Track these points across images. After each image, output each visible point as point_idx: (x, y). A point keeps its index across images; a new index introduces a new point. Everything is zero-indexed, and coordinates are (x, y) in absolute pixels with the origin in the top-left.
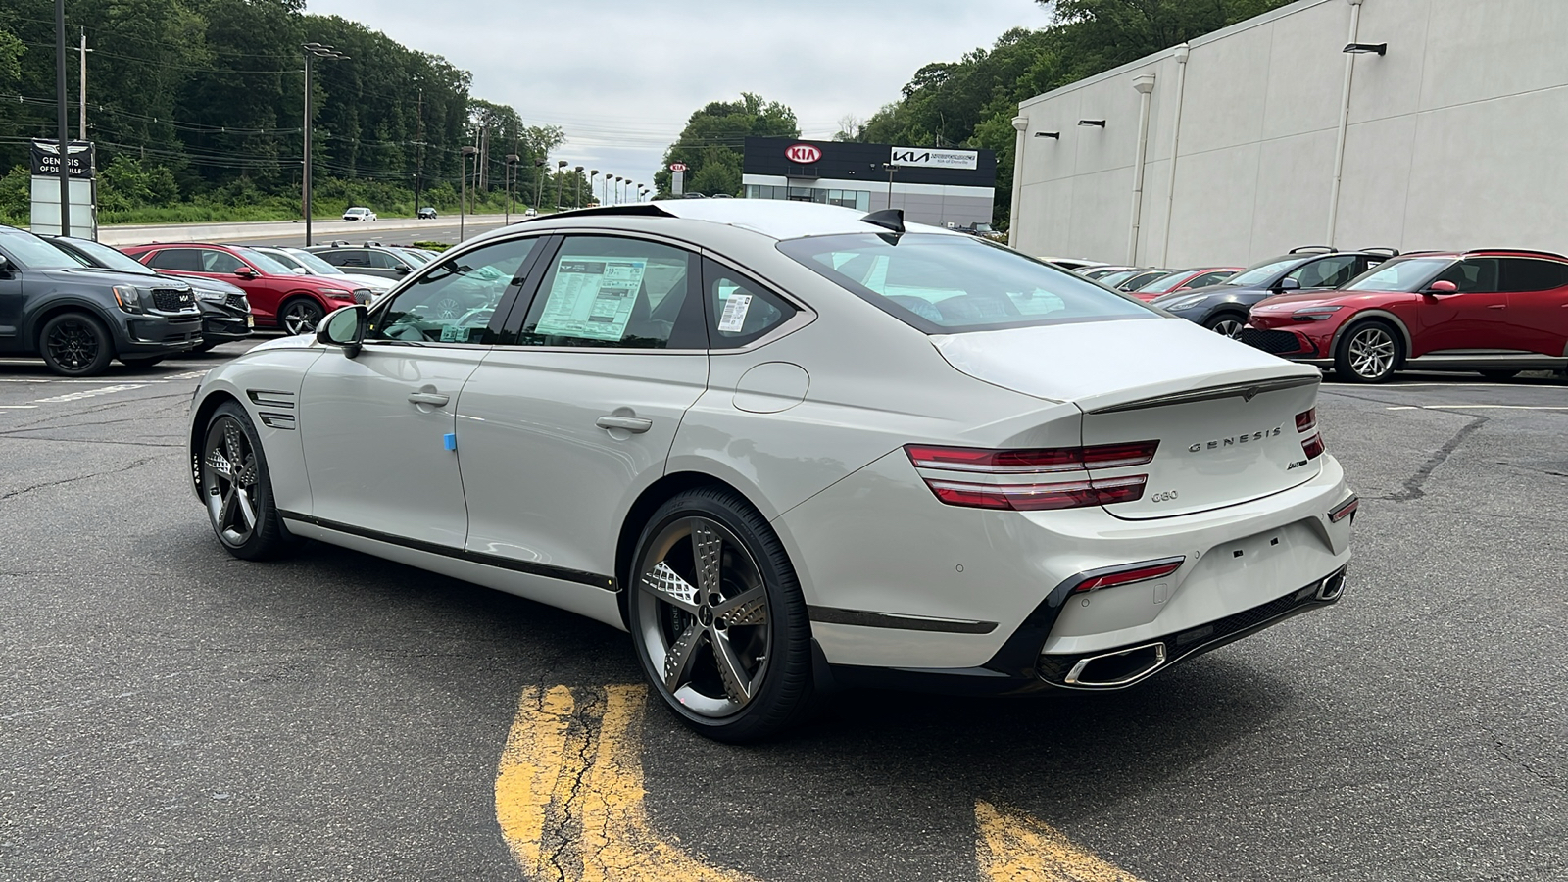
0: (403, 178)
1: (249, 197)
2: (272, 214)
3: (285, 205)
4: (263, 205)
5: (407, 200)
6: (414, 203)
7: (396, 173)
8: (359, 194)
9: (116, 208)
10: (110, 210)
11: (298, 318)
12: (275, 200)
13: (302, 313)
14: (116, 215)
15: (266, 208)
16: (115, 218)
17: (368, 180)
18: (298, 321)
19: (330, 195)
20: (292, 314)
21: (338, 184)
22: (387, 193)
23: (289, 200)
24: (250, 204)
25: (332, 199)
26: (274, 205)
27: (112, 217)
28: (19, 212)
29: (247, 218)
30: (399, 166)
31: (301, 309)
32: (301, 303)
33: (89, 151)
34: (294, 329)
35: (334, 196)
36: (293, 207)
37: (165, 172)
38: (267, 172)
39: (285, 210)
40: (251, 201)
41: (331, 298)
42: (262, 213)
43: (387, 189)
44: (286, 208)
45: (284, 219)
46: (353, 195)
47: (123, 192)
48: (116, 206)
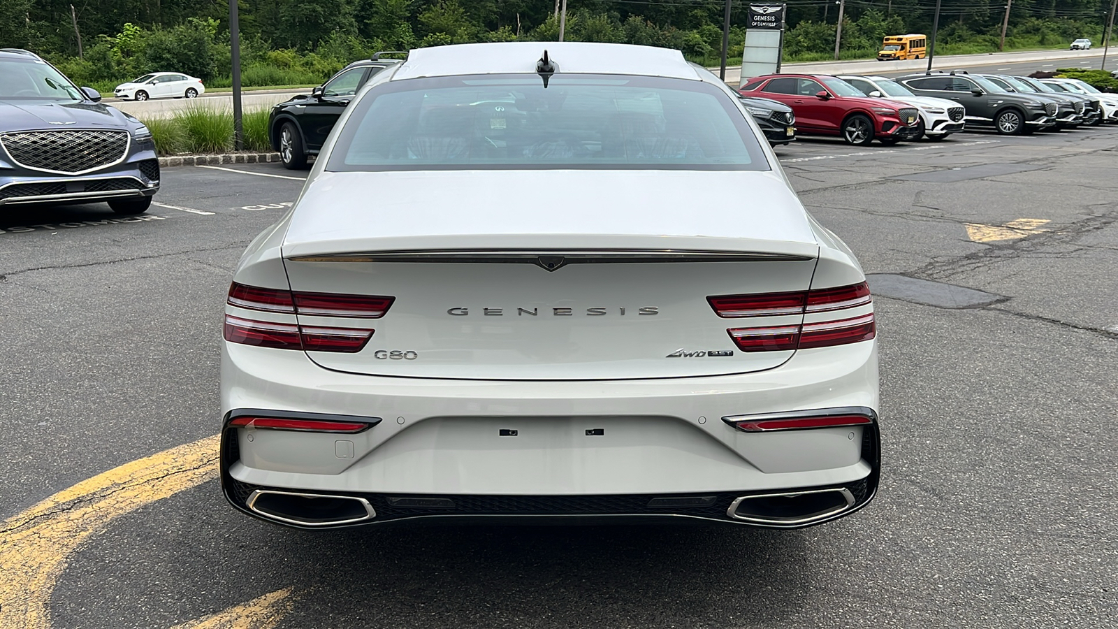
0: (1097, 15)
1: (960, 36)
2: (975, 48)
3: (987, 41)
4: (970, 42)
5: (1096, 33)
6: (1101, 36)
7: (1092, 12)
8: (1053, 30)
9: (860, 47)
10: (855, 49)
11: (855, 129)
12: (980, 38)
13: (857, 125)
14: (858, 52)
15: (972, 44)
16: (857, 55)
17: (1063, 18)
18: (855, 132)
19: (1028, 32)
20: (851, 126)
21: (1036, 22)
22: (1077, 29)
23: (992, 37)
24: (960, 41)
25: (1029, 35)
26: (978, 42)
27: (855, 54)
28: (796, 52)
29: (954, 52)
30: (1095, 6)
31: (857, 122)
32: (857, 119)
33: (782, 10)
34: (851, 137)
35: (1030, 33)
36: (994, 42)
37: (898, 20)
38: (978, 16)
39: (986, 45)
40: (961, 39)
41: (880, 115)
42: (967, 48)
43: (1078, 25)
44: (987, 43)
45: (984, 52)
46: (1046, 31)
47: (867, 36)
48: (859, 46)
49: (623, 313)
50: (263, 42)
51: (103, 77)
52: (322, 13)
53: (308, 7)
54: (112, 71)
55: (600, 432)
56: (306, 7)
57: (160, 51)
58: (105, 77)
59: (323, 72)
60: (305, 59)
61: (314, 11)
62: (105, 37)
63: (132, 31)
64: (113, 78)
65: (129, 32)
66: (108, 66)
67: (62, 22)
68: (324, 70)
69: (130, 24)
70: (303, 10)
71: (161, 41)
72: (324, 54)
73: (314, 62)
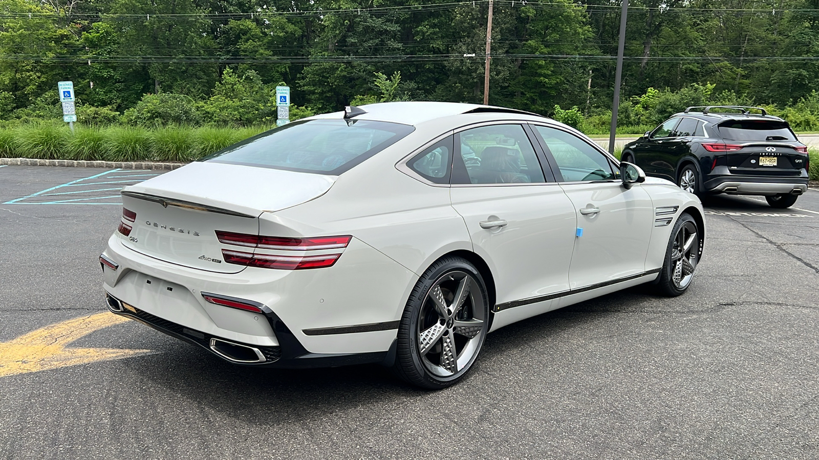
49: (189, 233)
50: (748, 99)
51: (623, 124)
52: (808, 76)
53: (795, 72)
54: (630, 120)
55: (171, 289)
56: (794, 72)
57: (665, 106)
58: (625, 124)
59: (796, 122)
60: (783, 112)
61: (800, 75)
62: (636, 98)
63: (652, 93)
64: (630, 125)
65: (650, 94)
66: (628, 117)
67: (611, 88)
68: (797, 120)
69: (652, 88)
70: (790, 75)
71: (667, 100)
72: (801, 108)
73: (789, 115)
